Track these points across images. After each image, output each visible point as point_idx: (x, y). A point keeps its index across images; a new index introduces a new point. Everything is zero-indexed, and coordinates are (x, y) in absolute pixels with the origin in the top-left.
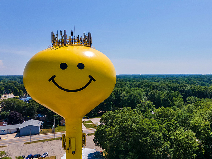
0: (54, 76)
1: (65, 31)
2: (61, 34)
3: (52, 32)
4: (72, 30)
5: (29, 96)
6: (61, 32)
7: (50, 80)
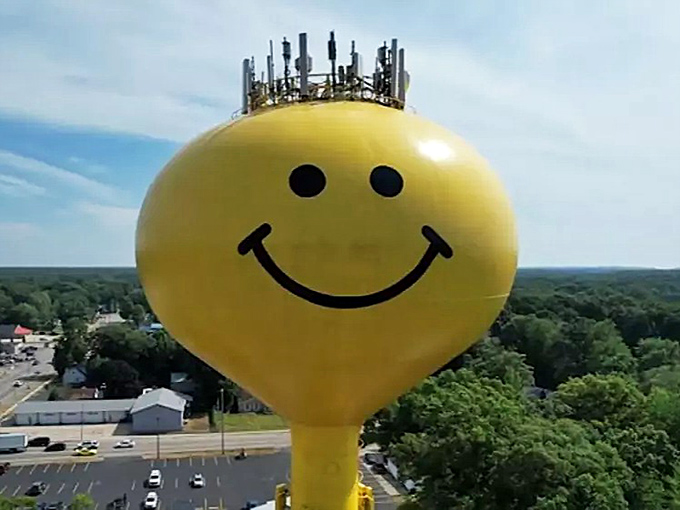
0: (265, 230)
1: (303, 37)
2: (287, 56)
3: (247, 61)
4: (332, 34)
5: (156, 321)
6: (286, 44)
7: (243, 248)
